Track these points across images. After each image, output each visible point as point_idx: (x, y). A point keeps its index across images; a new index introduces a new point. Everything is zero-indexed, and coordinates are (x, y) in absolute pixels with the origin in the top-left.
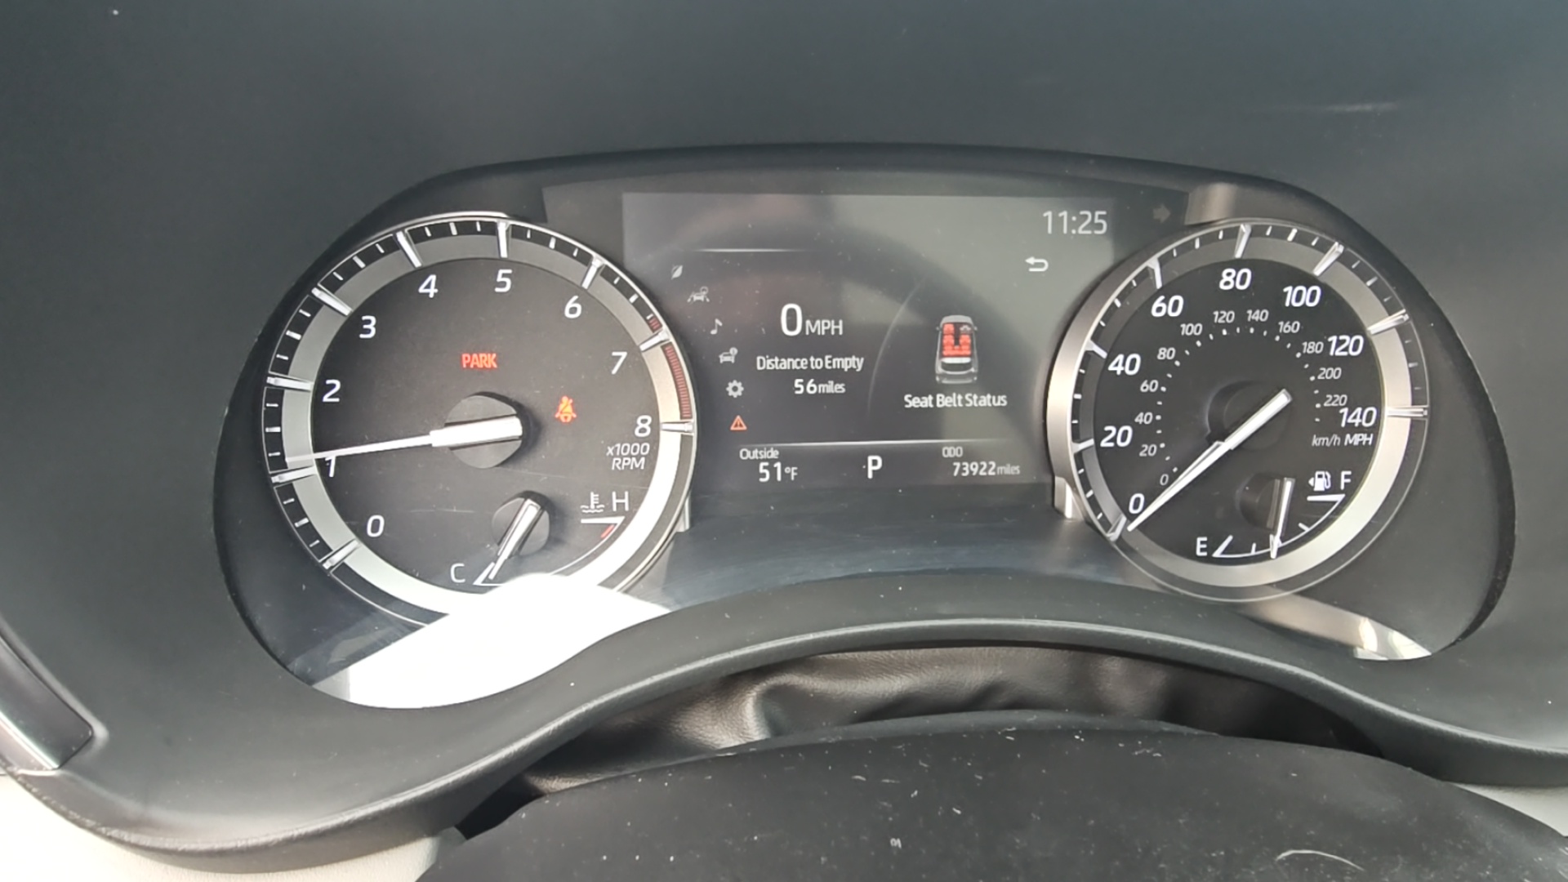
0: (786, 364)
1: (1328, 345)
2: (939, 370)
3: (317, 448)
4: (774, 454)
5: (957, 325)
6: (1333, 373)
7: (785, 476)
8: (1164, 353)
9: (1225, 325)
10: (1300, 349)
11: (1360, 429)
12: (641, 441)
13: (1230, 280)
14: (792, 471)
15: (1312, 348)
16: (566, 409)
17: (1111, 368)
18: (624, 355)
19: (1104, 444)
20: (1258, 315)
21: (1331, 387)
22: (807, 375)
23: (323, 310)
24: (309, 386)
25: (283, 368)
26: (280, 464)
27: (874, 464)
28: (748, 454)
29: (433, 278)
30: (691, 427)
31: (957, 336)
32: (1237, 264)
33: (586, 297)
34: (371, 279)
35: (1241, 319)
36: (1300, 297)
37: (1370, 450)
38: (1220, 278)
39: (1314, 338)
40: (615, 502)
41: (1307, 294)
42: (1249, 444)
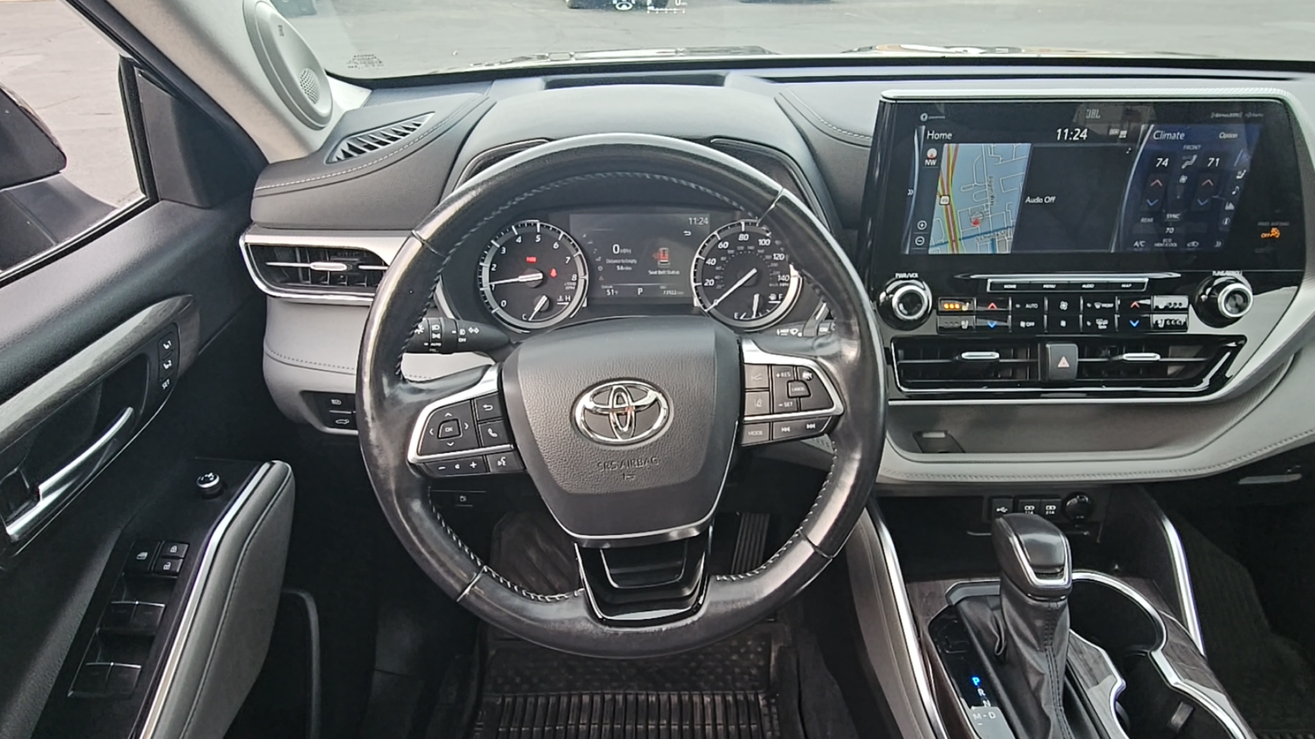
0: (616, 261)
1: (773, 257)
2: (659, 263)
3: (490, 281)
4: (611, 287)
5: (664, 251)
6: (775, 265)
7: (615, 293)
8: (723, 259)
9: (741, 251)
10: (764, 257)
11: (785, 282)
12: (574, 281)
13: (742, 237)
14: (616, 292)
15: (768, 257)
16: (554, 273)
17: (707, 262)
18: (569, 258)
19: (706, 284)
20: (751, 248)
21: (776, 269)
22: (620, 264)
23: (493, 247)
24: (489, 265)
25: (483, 261)
26: (481, 286)
27: (640, 290)
28: (604, 287)
29: (520, 238)
30: (587, 277)
31: (664, 253)
32: (744, 233)
33: (559, 242)
34: (505, 237)
35: (746, 249)
36: (763, 242)
37: (787, 288)
38: (738, 237)
39: (769, 254)
40: (566, 298)
41: (765, 241)
42: (746, 285)
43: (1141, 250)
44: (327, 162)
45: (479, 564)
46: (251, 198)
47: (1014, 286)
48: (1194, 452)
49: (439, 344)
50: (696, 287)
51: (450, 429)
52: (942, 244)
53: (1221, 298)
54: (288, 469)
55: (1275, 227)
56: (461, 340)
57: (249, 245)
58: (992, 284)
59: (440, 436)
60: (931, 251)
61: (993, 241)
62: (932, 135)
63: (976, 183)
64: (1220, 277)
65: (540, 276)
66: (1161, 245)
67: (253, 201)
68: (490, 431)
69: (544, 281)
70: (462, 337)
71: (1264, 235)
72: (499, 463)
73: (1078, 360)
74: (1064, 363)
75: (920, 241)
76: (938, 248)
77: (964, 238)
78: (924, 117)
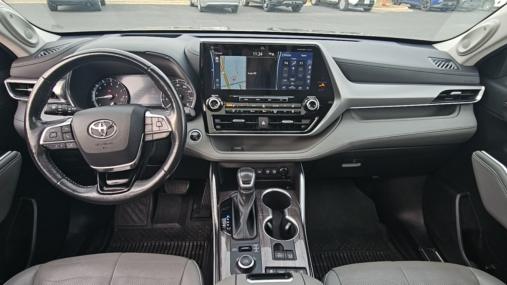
1: (188, 92)
2: (152, 93)
3: (96, 97)
4: (136, 100)
5: (153, 89)
6: (188, 94)
9: (177, 89)
12: (123, 98)
13: (178, 85)
15: (186, 92)
16: (117, 95)
18: (122, 91)
19: (166, 100)
20: (180, 89)
21: (188, 95)
22: (139, 93)
23: (96, 86)
24: (95, 93)
25: (93, 91)
26: (92, 99)
29: (105, 84)
30: (127, 97)
32: (178, 84)
33: (118, 86)
34: (100, 84)
35: (179, 89)
37: (192, 101)
38: (176, 85)
39: (186, 91)
40: (121, 103)
41: (185, 87)
43: (285, 89)
44: (34, 57)
45: (64, 176)
46: (10, 68)
47: (247, 99)
48: (306, 152)
49: (61, 112)
50: (162, 101)
51: (54, 135)
52: (224, 86)
53: (308, 104)
54: (19, 154)
55: (323, 83)
57: (8, 83)
58: (241, 99)
59: (51, 137)
60: (222, 88)
61: (240, 85)
62: (216, 53)
63: (232, 68)
64: (309, 98)
65: (111, 96)
66: (291, 88)
67: (11, 69)
68: (67, 136)
69: (112, 99)
70: (69, 111)
71: (320, 86)
72: (70, 146)
73: (268, 122)
74: (263, 123)
75: (218, 85)
77: (231, 85)
78: (213, 47)
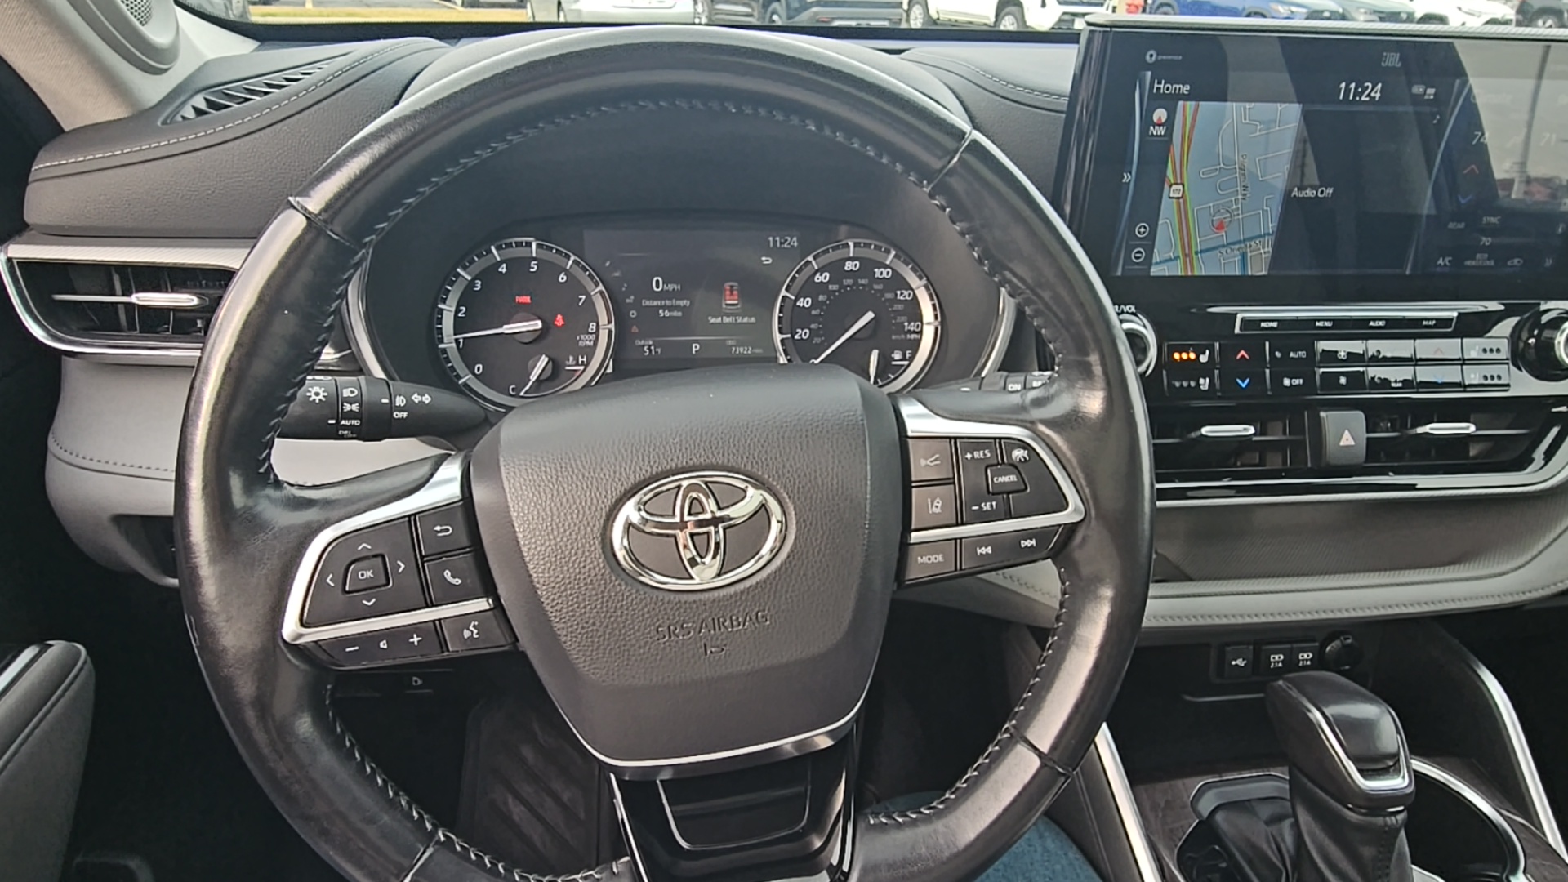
0: (655, 303)
1: (896, 295)
2: (724, 306)
3: (455, 334)
4: (651, 343)
5: (732, 287)
6: (900, 307)
7: (656, 352)
8: (821, 298)
9: (848, 286)
10: (883, 296)
11: (914, 332)
12: (591, 333)
13: (849, 266)
14: (659, 350)
15: (889, 296)
16: (560, 320)
17: (798, 304)
18: (584, 297)
19: (797, 337)
20: (863, 282)
21: (899, 313)
22: (664, 308)
23: (460, 279)
24: (453, 309)
25: (444, 301)
26: (441, 341)
27: (695, 348)
28: (639, 343)
29: (504, 265)
30: (612, 326)
31: (731, 291)
32: (852, 259)
33: (567, 273)
34: (480, 264)
35: (856, 283)
36: (881, 273)
37: (919, 341)
38: (844, 265)
39: (889, 291)
40: (580, 360)
41: (885, 272)
42: (857, 336)
43: (1446, 270)
44: (164, 123)
45: (429, 826)
46: (24, 183)
47: (1275, 324)
48: (1520, 567)
49: (357, 422)
50: (782, 341)
51: (369, 574)
52: (1170, 260)
53: (1560, 340)
54: (79, 653)
56: (398, 415)
57: (15, 261)
58: (1243, 320)
59: (347, 589)
60: (1155, 271)
61: (1244, 255)
62: (1162, 86)
63: (1222, 165)
64: (1550, 310)
65: (538, 324)
66: (1474, 263)
67: (29, 189)
68: (447, 574)
69: (541, 335)
70: (400, 409)
72: (467, 634)
73: (1366, 435)
74: (1347, 440)
75: (1137, 255)
76: (1165, 266)
77: (1201, 252)
78: (1151, 56)
